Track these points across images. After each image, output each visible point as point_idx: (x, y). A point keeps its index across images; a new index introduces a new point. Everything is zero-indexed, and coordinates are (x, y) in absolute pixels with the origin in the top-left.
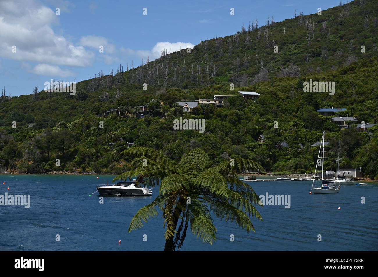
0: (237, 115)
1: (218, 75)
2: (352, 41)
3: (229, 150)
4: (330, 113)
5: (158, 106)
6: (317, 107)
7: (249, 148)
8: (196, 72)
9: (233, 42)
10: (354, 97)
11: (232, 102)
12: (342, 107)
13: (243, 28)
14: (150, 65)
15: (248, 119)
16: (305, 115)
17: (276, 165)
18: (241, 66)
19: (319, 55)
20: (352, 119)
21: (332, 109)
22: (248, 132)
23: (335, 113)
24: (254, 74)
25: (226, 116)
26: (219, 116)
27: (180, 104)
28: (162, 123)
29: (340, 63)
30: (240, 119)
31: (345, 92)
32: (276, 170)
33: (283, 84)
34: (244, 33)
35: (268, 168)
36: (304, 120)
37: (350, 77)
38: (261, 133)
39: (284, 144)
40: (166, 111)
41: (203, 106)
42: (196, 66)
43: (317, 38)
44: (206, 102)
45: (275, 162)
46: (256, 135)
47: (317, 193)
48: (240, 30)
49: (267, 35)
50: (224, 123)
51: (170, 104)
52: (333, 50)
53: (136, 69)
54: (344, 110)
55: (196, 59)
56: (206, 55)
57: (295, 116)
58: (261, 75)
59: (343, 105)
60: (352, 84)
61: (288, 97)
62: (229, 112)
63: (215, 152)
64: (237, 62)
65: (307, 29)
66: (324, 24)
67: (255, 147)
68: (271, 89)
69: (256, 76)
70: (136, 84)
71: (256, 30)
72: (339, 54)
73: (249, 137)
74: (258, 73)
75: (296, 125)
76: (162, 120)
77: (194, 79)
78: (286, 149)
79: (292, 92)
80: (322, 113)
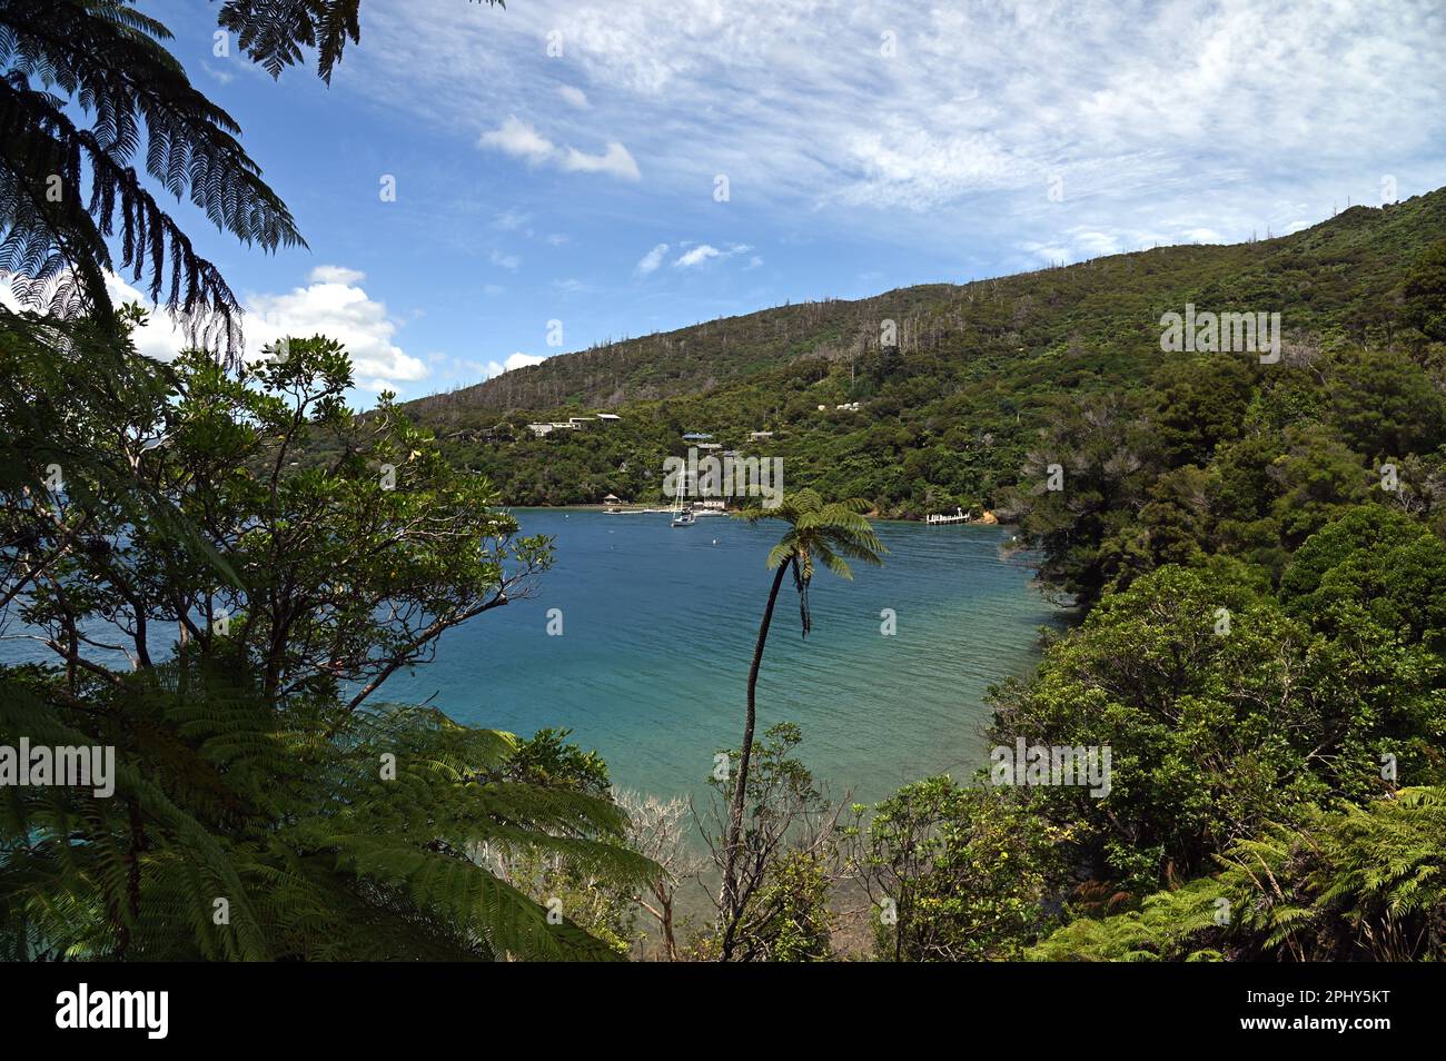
0: (596, 440)
1: (567, 395)
2: (711, 362)
3: (587, 479)
4: (695, 440)
5: (507, 430)
6: (682, 433)
7: (610, 477)
8: (542, 391)
9: (585, 358)
10: (719, 423)
11: (590, 426)
12: (708, 433)
13: (595, 345)
14: (491, 382)
15: (609, 445)
16: (670, 442)
17: (640, 495)
18: (594, 386)
19: (678, 376)
20: (718, 446)
21: (697, 436)
22: (608, 459)
23: (700, 440)
24: (608, 395)
25: (584, 441)
26: (576, 441)
27: (533, 427)
28: (512, 449)
29: (699, 386)
30: (599, 445)
31: (710, 417)
32: (640, 501)
33: (645, 406)
34: (596, 349)
35: (630, 499)
36: (669, 447)
37: (714, 401)
38: (622, 461)
39: (647, 473)
40: (516, 435)
41: (559, 430)
42: (542, 385)
43: (675, 357)
44: (561, 426)
45: (638, 493)
46: (617, 463)
47: (677, 525)
48: (592, 347)
49: (621, 352)
50: (581, 449)
51: (520, 428)
52: (692, 372)
53: (474, 387)
54: (710, 436)
55: (543, 378)
56: (554, 373)
57: (659, 443)
58: (616, 396)
59: (709, 431)
60: (717, 409)
61: (650, 422)
62: (587, 437)
63: (573, 482)
64: (589, 381)
65: (664, 347)
66: (682, 343)
67: (616, 476)
68: (632, 412)
69: (611, 397)
70: (475, 404)
71: (610, 346)
72: (698, 375)
73: (609, 465)
74: (612, 394)
75: (660, 452)
76: (512, 445)
77: (541, 398)
78: (650, 479)
79: (655, 416)
80: (687, 439)
